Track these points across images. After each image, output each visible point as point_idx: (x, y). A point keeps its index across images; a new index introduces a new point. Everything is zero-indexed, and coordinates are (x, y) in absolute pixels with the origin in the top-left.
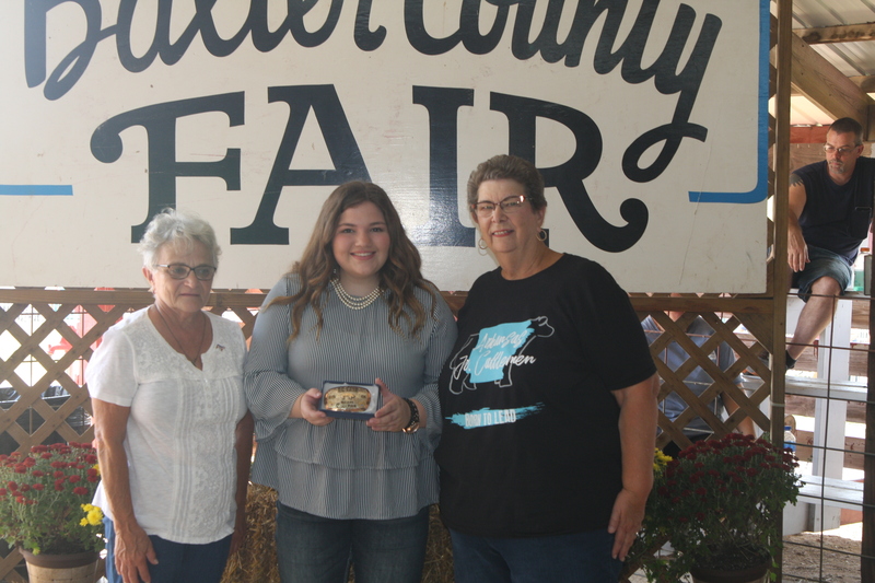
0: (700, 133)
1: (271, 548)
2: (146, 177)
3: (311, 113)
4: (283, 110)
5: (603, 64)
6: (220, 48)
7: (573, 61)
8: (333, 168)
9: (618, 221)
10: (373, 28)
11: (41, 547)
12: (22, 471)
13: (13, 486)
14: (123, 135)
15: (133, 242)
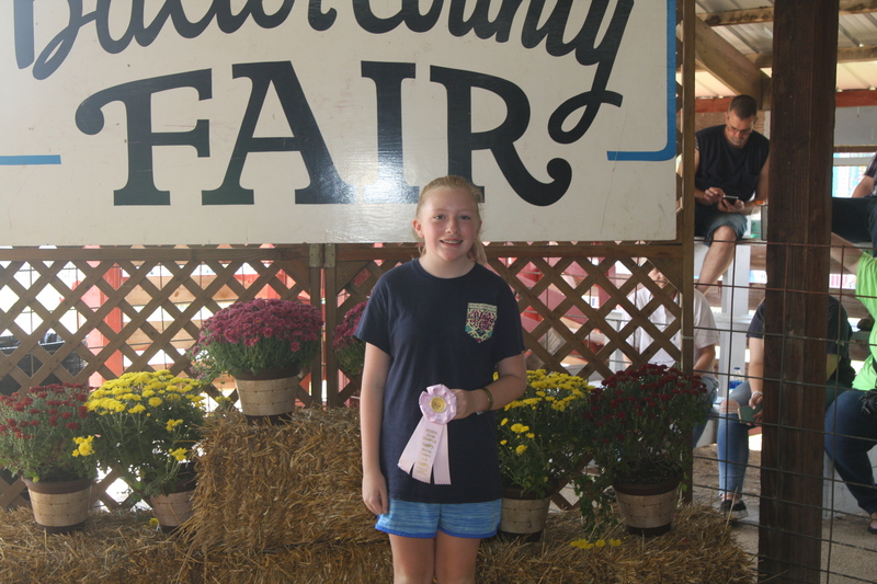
0: (616, 99)
1: (242, 473)
2: (125, 147)
3: (272, 87)
4: (246, 84)
5: (530, 40)
6: (189, 30)
7: (503, 37)
8: (292, 136)
9: (546, 179)
10: (324, 10)
11: (40, 476)
12: (20, 409)
13: (13, 423)
14: (104, 109)
15: (115, 204)
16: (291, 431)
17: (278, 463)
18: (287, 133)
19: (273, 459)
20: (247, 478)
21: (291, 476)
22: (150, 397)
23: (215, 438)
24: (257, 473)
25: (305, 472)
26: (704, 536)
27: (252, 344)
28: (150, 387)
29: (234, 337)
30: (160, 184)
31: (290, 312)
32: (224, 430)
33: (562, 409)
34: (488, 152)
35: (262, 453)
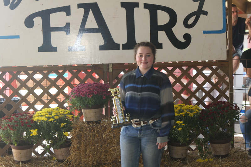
0: (206, 13)
1: (87, 140)
2: (42, 32)
3: (91, 11)
4: (82, 10)
8: (98, 28)
9: (183, 40)
11: (18, 144)
13: (9, 126)
14: (34, 20)
15: (38, 52)
16: (103, 126)
17: (99, 136)
18: (97, 27)
19: (97, 135)
20: (89, 142)
21: (103, 141)
22: (55, 116)
23: (78, 129)
24: (92, 140)
25: (108, 139)
26: (240, 157)
27: (90, 97)
28: (54, 113)
29: (84, 95)
30: (54, 44)
31: (101, 86)
32: (80, 126)
33: (192, 116)
34: (164, 32)
35: (94, 133)
